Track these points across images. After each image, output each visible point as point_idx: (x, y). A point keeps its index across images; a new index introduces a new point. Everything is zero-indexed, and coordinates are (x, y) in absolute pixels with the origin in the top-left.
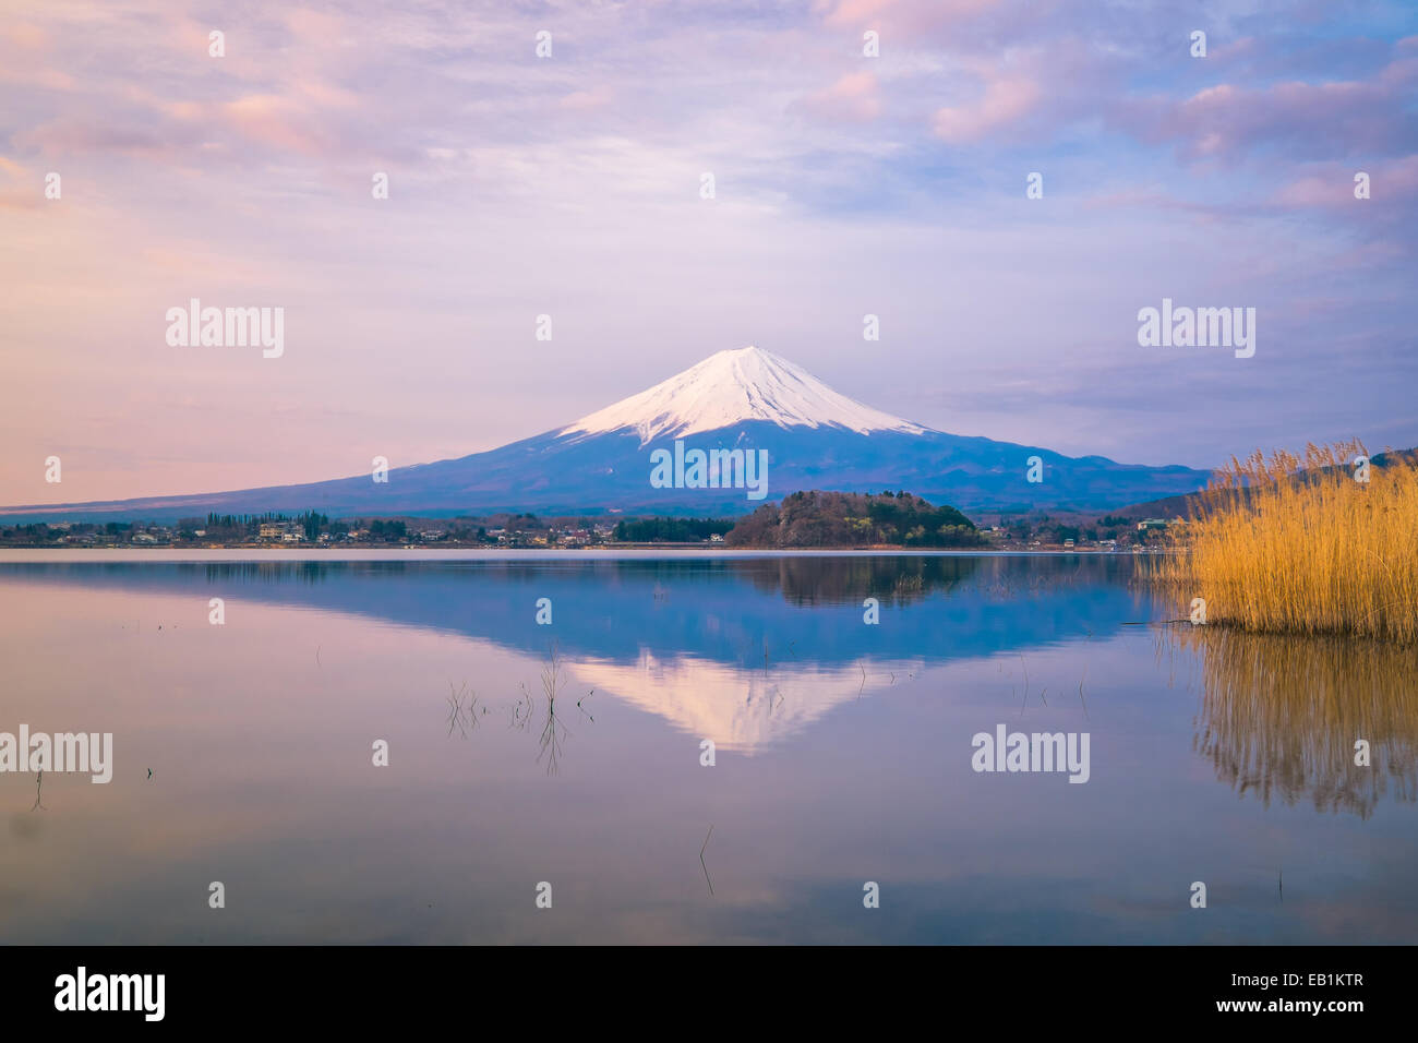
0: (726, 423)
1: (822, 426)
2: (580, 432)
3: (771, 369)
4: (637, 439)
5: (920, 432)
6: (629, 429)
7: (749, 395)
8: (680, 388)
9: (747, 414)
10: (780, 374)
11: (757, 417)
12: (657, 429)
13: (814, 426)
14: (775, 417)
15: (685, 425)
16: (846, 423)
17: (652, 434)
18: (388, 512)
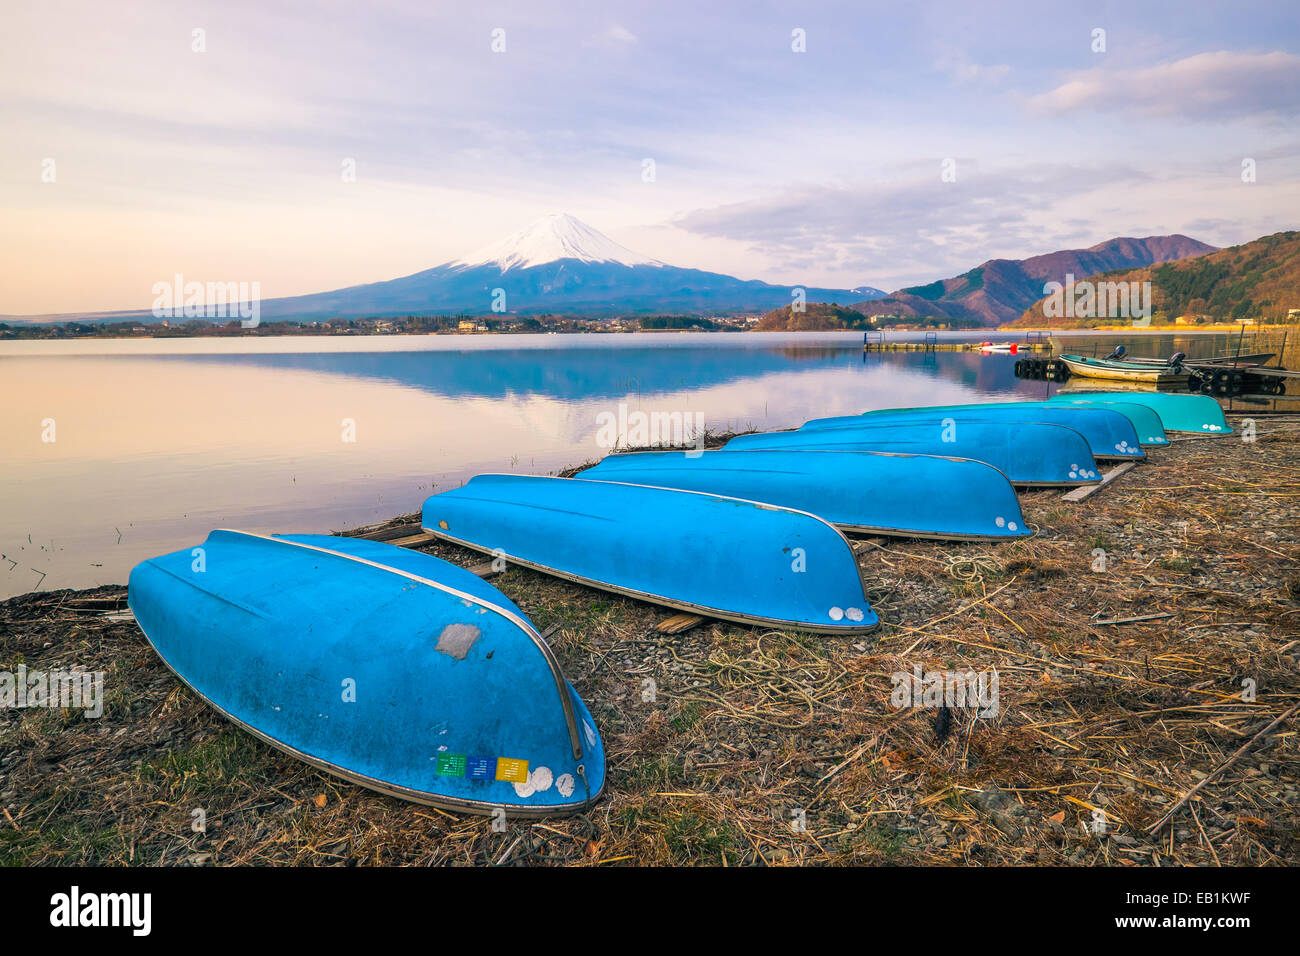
0: (552, 260)
1: (606, 262)
2: (464, 265)
3: (574, 228)
4: (498, 270)
5: (661, 266)
6: (493, 263)
7: (563, 244)
8: (522, 238)
9: (564, 255)
10: (580, 231)
11: (569, 256)
12: (510, 263)
13: (602, 262)
14: (581, 258)
15: (527, 261)
16: (621, 261)
17: (506, 266)
18: (349, 312)
